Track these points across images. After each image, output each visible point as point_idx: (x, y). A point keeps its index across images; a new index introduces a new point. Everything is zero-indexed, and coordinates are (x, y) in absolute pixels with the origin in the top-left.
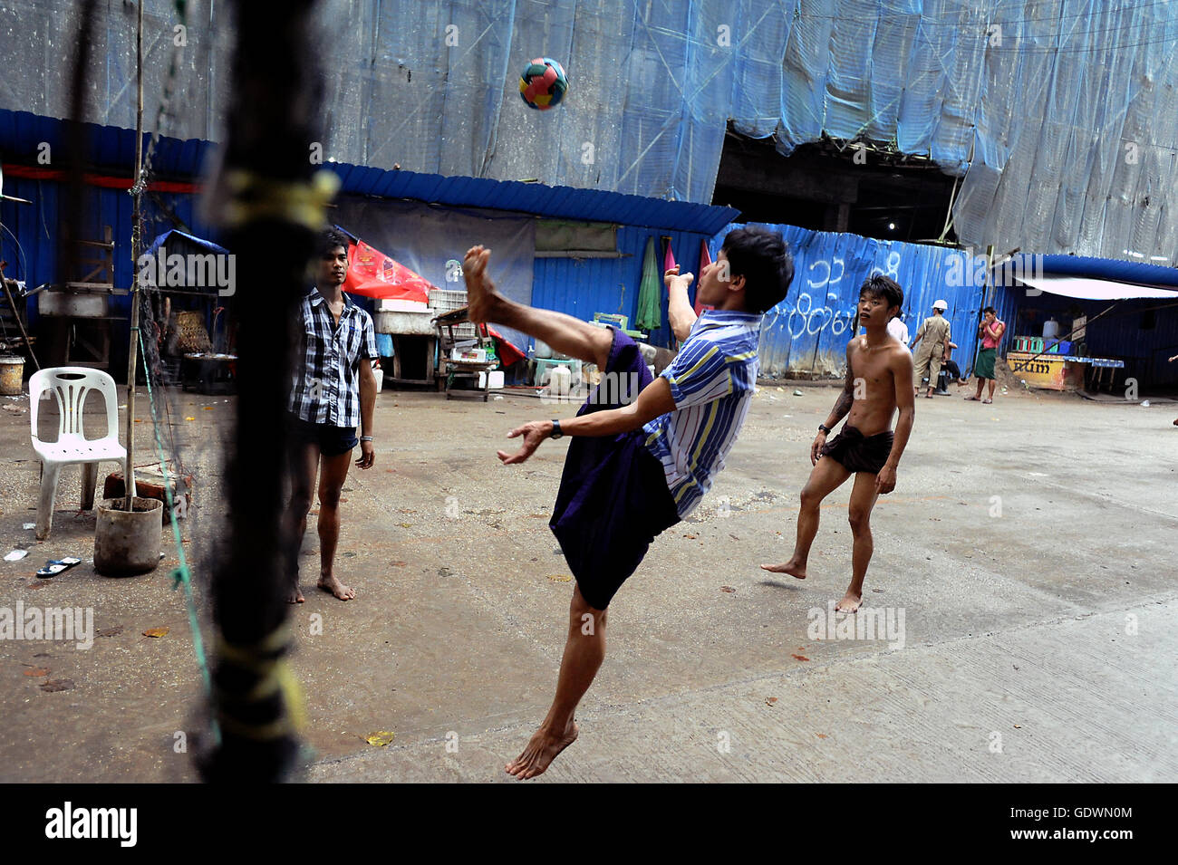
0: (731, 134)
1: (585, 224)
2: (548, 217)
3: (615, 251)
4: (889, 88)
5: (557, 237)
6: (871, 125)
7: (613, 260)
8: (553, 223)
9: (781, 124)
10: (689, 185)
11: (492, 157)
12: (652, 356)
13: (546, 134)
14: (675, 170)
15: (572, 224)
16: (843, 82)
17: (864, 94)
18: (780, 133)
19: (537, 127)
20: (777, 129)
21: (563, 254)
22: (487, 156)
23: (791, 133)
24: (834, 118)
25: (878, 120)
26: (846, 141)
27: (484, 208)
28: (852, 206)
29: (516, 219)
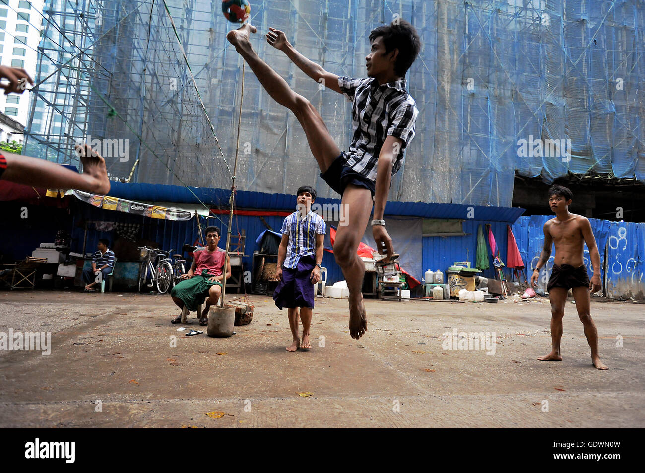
0: (518, 177)
1: (445, 220)
2: (429, 218)
3: (462, 232)
4: (603, 148)
5: (432, 227)
6: (595, 166)
7: (462, 236)
8: (430, 221)
9: (544, 170)
10: (498, 201)
11: (401, 195)
12: (486, 283)
13: (425, 183)
14: (490, 195)
15: (440, 221)
16: (576, 147)
17: (589, 152)
18: (544, 174)
19: (421, 180)
20: (542, 172)
21: (436, 235)
22: (398, 194)
23: (550, 174)
24: (573, 164)
25: (599, 164)
26: (582, 175)
27: (397, 215)
28: (593, 209)
29: (412, 219)
